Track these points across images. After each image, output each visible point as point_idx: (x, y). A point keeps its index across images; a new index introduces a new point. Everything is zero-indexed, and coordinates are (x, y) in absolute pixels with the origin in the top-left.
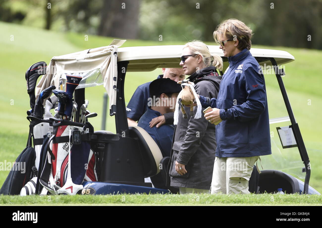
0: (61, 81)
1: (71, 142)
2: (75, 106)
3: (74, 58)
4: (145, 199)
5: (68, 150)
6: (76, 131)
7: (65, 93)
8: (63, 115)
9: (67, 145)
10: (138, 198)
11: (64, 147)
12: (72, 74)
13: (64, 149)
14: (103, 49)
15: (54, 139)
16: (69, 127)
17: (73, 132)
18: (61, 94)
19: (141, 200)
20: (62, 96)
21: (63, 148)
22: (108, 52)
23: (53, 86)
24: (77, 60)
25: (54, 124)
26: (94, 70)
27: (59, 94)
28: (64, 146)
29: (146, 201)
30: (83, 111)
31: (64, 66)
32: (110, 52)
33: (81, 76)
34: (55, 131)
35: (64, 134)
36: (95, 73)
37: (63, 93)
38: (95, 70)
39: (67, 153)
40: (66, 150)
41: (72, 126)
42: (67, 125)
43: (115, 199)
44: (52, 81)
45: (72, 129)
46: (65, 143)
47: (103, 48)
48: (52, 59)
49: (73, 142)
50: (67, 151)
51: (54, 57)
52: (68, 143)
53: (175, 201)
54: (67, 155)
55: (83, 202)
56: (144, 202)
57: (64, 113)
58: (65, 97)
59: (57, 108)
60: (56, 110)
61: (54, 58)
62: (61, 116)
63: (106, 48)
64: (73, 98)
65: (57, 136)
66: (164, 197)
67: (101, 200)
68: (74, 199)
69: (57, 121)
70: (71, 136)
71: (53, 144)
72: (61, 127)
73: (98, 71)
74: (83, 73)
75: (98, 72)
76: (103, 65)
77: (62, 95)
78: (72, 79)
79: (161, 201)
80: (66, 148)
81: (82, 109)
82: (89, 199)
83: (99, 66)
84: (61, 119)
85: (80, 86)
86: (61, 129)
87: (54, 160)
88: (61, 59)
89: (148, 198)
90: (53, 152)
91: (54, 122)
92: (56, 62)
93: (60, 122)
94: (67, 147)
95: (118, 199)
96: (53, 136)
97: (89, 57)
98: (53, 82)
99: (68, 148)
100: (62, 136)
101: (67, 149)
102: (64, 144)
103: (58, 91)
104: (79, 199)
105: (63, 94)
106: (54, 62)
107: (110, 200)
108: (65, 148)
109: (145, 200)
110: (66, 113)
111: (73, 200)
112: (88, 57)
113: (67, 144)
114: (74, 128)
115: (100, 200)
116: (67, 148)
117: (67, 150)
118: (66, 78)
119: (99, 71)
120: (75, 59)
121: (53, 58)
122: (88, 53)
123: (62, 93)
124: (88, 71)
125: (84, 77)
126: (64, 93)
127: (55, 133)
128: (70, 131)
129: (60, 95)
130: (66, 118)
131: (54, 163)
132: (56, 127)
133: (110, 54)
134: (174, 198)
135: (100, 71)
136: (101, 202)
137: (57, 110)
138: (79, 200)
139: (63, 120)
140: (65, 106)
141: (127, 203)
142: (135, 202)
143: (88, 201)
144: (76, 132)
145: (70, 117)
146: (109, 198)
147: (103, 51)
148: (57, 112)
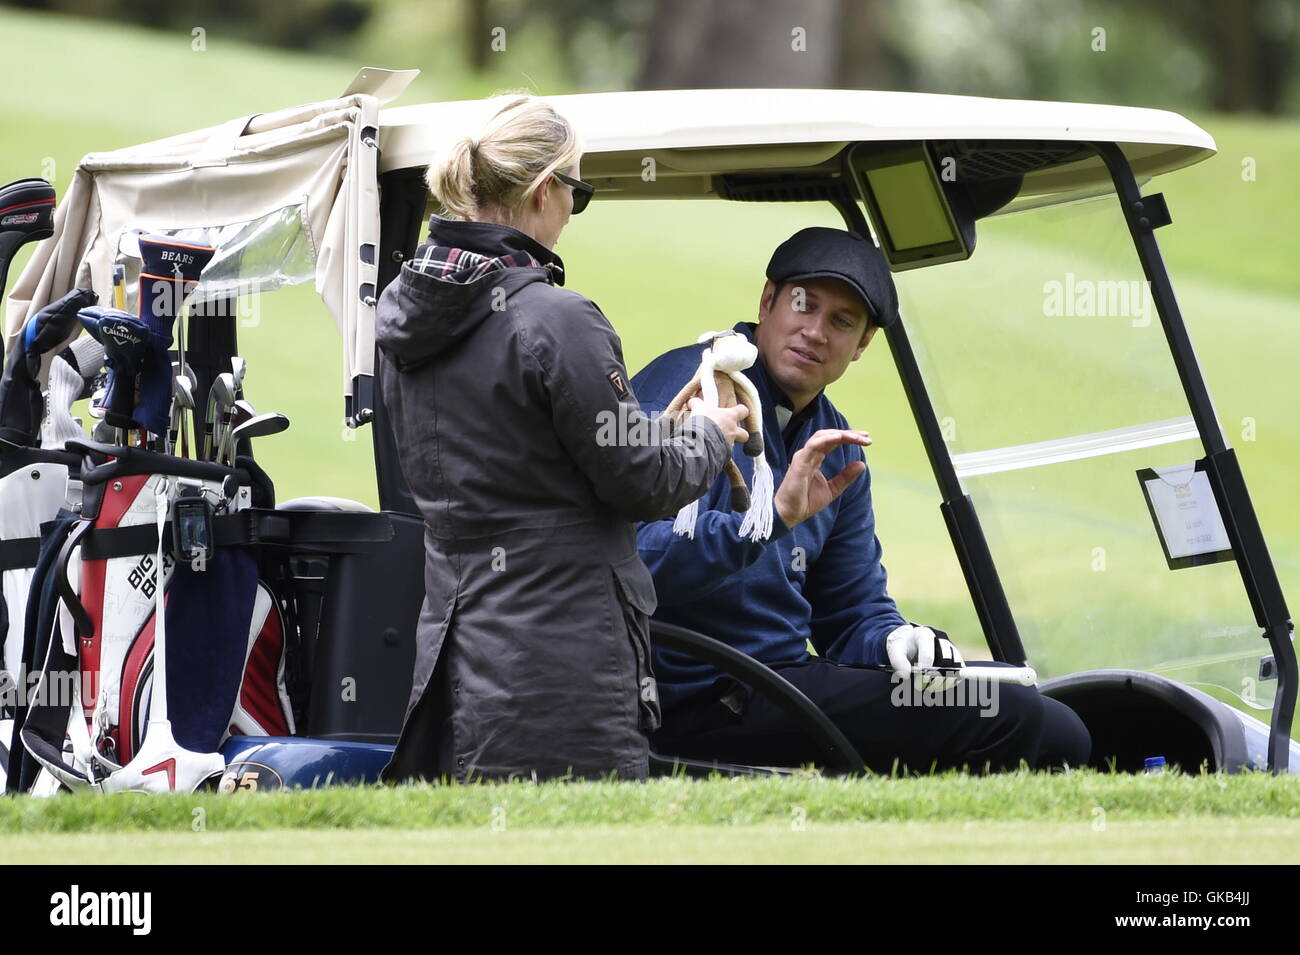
0: (119, 266)
1: (167, 550)
2: (185, 382)
3: (180, 160)
4: (444, 806)
5: (151, 589)
6: (192, 503)
7: (134, 321)
8: (128, 425)
9: (147, 566)
10: (416, 803)
11: (132, 578)
12: (172, 233)
13: (136, 587)
14: (315, 114)
15: (86, 538)
16: (155, 481)
17: (178, 503)
18: (117, 330)
19: (426, 810)
20: (121, 339)
21: (129, 579)
22: (335, 127)
23: (82, 293)
24: (195, 168)
25: (88, 466)
26: (271, 213)
27: (105, 328)
28: (134, 572)
29: (450, 818)
30: (220, 408)
31: (134, 198)
32: (345, 128)
33: (214, 241)
34: (91, 500)
35: (132, 518)
36: (278, 230)
37: (127, 322)
38: (279, 214)
39: (145, 605)
40: (146, 592)
41: (169, 477)
42: (149, 473)
43: (302, 807)
44: (82, 267)
45: (172, 492)
46: (141, 557)
47: (314, 111)
48: (82, 167)
49: (175, 553)
50: (149, 596)
51: (91, 154)
52: (152, 557)
53: (583, 813)
54: (146, 616)
55: (154, 824)
56: (439, 821)
57: (134, 418)
58: (135, 340)
59: (101, 393)
60: (96, 402)
61: (90, 162)
62: (118, 431)
63: (324, 111)
64: (174, 347)
65: (101, 525)
66: (539, 796)
67: (239, 815)
68: (111, 812)
69: (99, 457)
70: (167, 525)
71: (82, 562)
72: (119, 483)
73: (289, 216)
74: (222, 227)
75: (288, 222)
76: (315, 188)
77: (120, 331)
78: (165, 255)
79: (523, 813)
80: (144, 580)
81: (217, 398)
82: (182, 812)
83: (294, 196)
84: (119, 444)
85: (208, 290)
86: (121, 491)
87: (91, 637)
88: (124, 165)
89: (462, 802)
90: (83, 602)
91: (88, 458)
92: (98, 180)
93: (115, 461)
94: (148, 575)
95: (316, 808)
96: (83, 525)
97: (250, 153)
98: (88, 271)
99: (155, 580)
100: (124, 523)
101: (151, 586)
102: (134, 561)
103: (102, 314)
104: (134, 810)
105: (123, 329)
106: (89, 176)
107: (279, 811)
108: (138, 580)
109: (445, 811)
110: (141, 415)
111: (103, 816)
112: (246, 152)
113: (149, 561)
114: (181, 485)
115: (230, 814)
116: (148, 581)
117: (149, 592)
118: (137, 253)
119: (293, 218)
120: (186, 165)
121: (85, 161)
122: (246, 132)
123: (119, 323)
124: (246, 218)
125: (225, 248)
126: (130, 324)
127: (94, 512)
128: (163, 501)
129: (111, 332)
130: (143, 438)
131: (88, 651)
132: (96, 485)
133: (342, 135)
134: (586, 798)
135: (299, 216)
136: (239, 823)
137: (100, 404)
138: (135, 817)
139: (130, 449)
140: (137, 385)
141: (361, 825)
142: (398, 820)
143: (175, 817)
144: (187, 505)
145: (162, 435)
146: (277, 805)
147: (314, 123)
148: (99, 412)
